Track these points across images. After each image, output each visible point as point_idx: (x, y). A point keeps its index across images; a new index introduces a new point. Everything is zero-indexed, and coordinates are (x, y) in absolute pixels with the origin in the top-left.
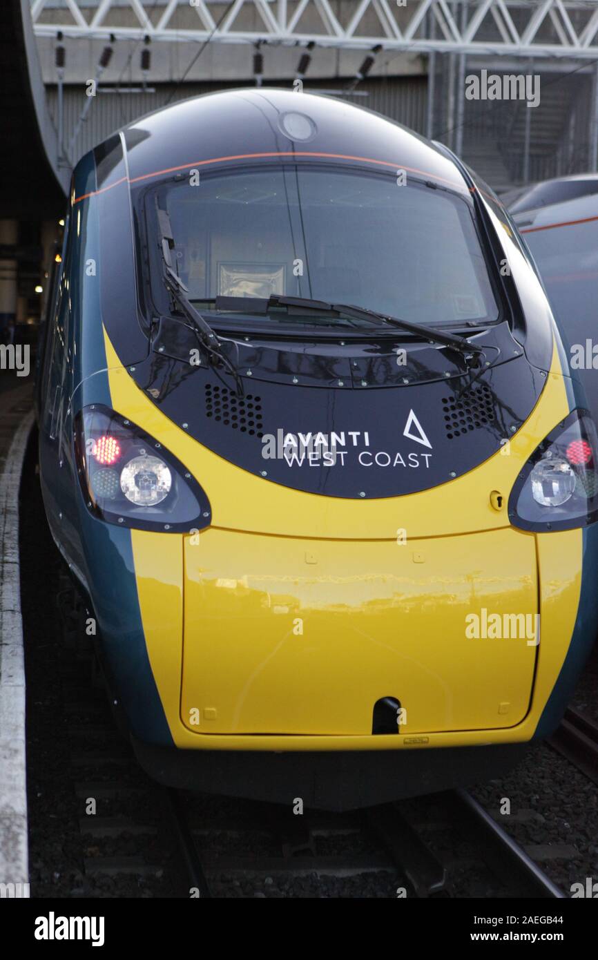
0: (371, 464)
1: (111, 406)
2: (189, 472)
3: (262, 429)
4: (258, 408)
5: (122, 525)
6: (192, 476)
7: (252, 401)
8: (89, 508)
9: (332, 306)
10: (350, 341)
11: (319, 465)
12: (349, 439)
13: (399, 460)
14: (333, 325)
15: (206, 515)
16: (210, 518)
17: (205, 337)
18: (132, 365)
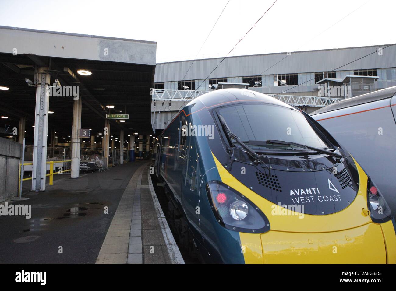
0: (323, 200)
1: (221, 181)
2: (257, 207)
3: (281, 188)
4: (277, 180)
5: (234, 230)
6: (259, 209)
7: (274, 178)
8: (219, 223)
9: (288, 143)
10: (297, 155)
11: (305, 202)
12: (312, 191)
13: (331, 198)
14: (287, 149)
15: (268, 225)
16: (269, 227)
17: (253, 155)
18: (226, 165)
